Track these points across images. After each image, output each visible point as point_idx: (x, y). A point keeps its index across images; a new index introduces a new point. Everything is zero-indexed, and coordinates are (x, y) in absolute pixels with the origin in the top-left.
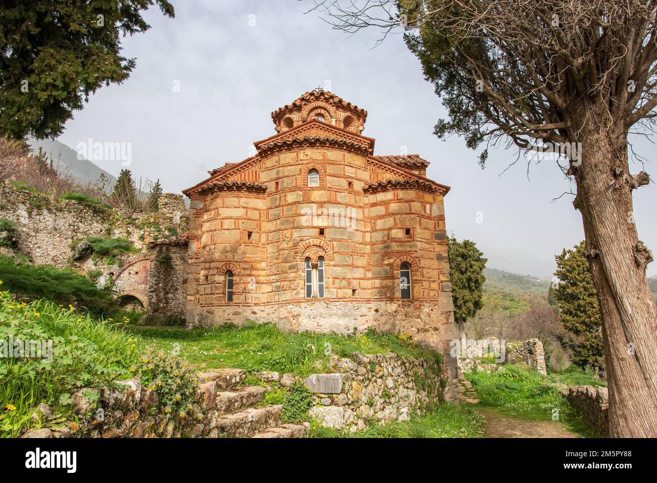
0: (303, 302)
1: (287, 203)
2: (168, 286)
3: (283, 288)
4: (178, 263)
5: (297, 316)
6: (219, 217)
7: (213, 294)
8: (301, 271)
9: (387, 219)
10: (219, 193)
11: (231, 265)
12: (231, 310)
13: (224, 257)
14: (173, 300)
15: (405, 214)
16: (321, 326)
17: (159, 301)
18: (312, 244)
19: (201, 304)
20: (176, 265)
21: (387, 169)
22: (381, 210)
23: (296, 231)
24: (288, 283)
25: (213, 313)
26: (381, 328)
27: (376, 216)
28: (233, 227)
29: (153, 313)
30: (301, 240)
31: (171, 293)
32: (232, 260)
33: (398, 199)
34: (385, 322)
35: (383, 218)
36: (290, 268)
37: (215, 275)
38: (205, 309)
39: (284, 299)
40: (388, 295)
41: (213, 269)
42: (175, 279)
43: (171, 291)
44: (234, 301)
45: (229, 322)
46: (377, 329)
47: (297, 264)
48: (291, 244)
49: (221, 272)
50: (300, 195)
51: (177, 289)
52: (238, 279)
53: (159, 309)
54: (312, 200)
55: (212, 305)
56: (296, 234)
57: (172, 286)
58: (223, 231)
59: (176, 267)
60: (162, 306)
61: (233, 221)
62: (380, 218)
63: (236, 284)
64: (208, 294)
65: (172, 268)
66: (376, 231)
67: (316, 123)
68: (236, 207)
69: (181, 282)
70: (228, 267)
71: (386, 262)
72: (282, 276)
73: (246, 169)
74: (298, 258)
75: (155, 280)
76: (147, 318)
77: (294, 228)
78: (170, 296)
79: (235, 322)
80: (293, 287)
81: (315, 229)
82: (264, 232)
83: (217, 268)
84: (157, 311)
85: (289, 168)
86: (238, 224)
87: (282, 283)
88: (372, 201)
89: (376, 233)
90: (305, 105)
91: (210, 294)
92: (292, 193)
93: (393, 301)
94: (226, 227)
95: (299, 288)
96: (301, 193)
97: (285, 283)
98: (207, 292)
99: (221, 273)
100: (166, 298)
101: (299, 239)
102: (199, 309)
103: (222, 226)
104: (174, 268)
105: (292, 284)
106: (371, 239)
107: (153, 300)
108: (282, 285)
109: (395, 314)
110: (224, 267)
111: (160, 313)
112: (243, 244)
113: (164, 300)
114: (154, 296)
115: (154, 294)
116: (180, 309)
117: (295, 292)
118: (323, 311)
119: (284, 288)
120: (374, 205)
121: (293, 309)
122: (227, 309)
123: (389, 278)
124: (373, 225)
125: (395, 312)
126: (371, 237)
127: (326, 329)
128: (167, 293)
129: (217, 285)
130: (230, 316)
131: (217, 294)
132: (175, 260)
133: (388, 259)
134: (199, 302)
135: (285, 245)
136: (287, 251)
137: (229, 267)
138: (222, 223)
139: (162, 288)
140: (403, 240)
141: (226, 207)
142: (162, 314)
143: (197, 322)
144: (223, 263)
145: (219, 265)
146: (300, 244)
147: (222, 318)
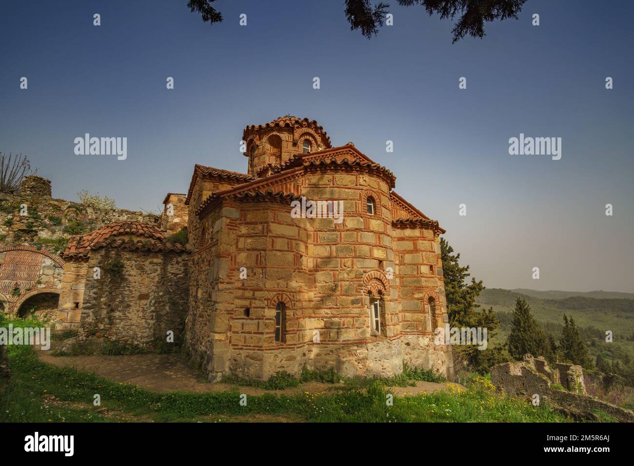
0: (369, 343)
1: (346, 228)
2: (114, 301)
3: (344, 325)
4: (132, 273)
5: (363, 359)
6: (270, 234)
7: (262, 333)
8: (366, 306)
9: (415, 254)
10: (270, 204)
11: (284, 296)
12: (283, 354)
13: (276, 286)
14: (122, 320)
15: (429, 251)
16: (385, 369)
17: (98, 320)
18: (373, 277)
19: (233, 345)
20: (130, 275)
21: (404, 207)
22: (409, 245)
23: (359, 261)
24: (351, 320)
25: (261, 360)
26: (413, 362)
27: (405, 251)
28: (286, 248)
29: (87, 337)
30: (365, 272)
31: (119, 311)
32: (285, 289)
33: (423, 237)
34: (417, 357)
35: (411, 253)
36: (353, 302)
37: (264, 308)
38: (244, 353)
39: (347, 339)
40: (420, 329)
41: (260, 300)
42: (127, 293)
43: (119, 309)
44: (288, 343)
45: (281, 370)
46: (409, 363)
47: (362, 298)
48: (352, 275)
49: (273, 304)
50: (361, 222)
51: (129, 306)
52: (292, 314)
53: (97, 331)
54: (371, 229)
55: (260, 348)
56: (358, 265)
57: (121, 302)
58: (274, 252)
59: (130, 278)
60: (102, 327)
61: (286, 241)
62: (408, 253)
63: (290, 320)
64: (250, 333)
65: (123, 279)
66: (404, 264)
67: (351, 150)
68: (290, 225)
69: (136, 298)
70: (280, 298)
71: (416, 296)
72: (343, 311)
73: (288, 181)
74: (362, 291)
75: (94, 293)
76: (73, 345)
77: (356, 257)
78: (117, 314)
79: (289, 371)
80: (357, 325)
81: (375, 261)
82: (311, 257)
83: (267, 299)
84: (94, 334)
85: (347, 190)
86: (292, 245)
87: (343, 319)
88: (399, 236)
89: (404, 266)
90: (297, 128)
91: (255, 333)
92: (352, 218)
93: (425, 335)
94: (278, 248)
95: (365, 327)
96: (362, 220)
97: (346, 320)
98: (246, 329)
99: (271, 306)
100: (110, 318)
101: (362, 270)
102: (230, 352)
103: (273, 246)
104: (126, 279)
105: (357, 321)
106: (399, 272)
107: (89, 320)
108: (342, 322)
109: (427, 348)
110: (276, 298)
111: (99, 337)
112: (297, 271)
113: (106, 320)
114: (91, 314)
115: (90, 312)
116: (131, 333)
117: (360, 331)
118: (386, 351)
119: (346, 326)
120: (401, 239)
121: (358, 351)
122: (280, 353)
123: (420, 312)
124: (401, 258)
125: (427, 346)
126: (400, 270)
127: (389, 372)
128: (112, 311)
129: (267, 321)
130: (283, 362)
131: (267, 333)
132: (129, 268)
133: (419, 293)
134: (230, 342)
135: (346, 275)
136: (347, 283)
137: (282, 298)
138: (273, 241)
139: (105, 304)
140: (429, 276)
141: (278, 223)
142: (102, 339)
143: (227, 370)
144: (275, 293)
145: (271, 295)
146: (363, 276)
147: (273, 367)
